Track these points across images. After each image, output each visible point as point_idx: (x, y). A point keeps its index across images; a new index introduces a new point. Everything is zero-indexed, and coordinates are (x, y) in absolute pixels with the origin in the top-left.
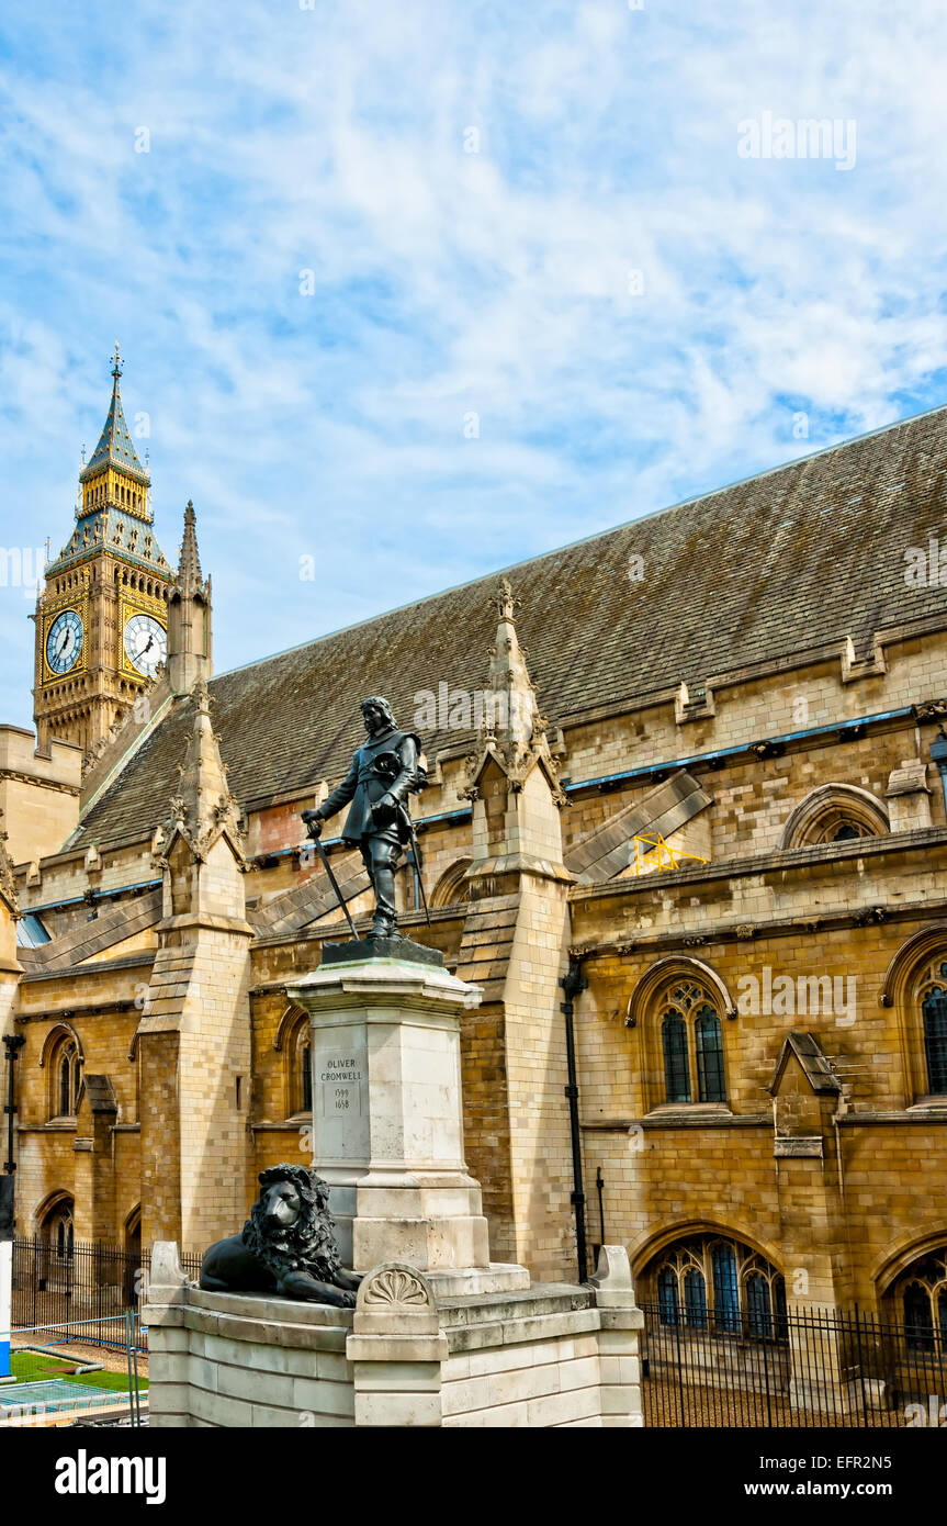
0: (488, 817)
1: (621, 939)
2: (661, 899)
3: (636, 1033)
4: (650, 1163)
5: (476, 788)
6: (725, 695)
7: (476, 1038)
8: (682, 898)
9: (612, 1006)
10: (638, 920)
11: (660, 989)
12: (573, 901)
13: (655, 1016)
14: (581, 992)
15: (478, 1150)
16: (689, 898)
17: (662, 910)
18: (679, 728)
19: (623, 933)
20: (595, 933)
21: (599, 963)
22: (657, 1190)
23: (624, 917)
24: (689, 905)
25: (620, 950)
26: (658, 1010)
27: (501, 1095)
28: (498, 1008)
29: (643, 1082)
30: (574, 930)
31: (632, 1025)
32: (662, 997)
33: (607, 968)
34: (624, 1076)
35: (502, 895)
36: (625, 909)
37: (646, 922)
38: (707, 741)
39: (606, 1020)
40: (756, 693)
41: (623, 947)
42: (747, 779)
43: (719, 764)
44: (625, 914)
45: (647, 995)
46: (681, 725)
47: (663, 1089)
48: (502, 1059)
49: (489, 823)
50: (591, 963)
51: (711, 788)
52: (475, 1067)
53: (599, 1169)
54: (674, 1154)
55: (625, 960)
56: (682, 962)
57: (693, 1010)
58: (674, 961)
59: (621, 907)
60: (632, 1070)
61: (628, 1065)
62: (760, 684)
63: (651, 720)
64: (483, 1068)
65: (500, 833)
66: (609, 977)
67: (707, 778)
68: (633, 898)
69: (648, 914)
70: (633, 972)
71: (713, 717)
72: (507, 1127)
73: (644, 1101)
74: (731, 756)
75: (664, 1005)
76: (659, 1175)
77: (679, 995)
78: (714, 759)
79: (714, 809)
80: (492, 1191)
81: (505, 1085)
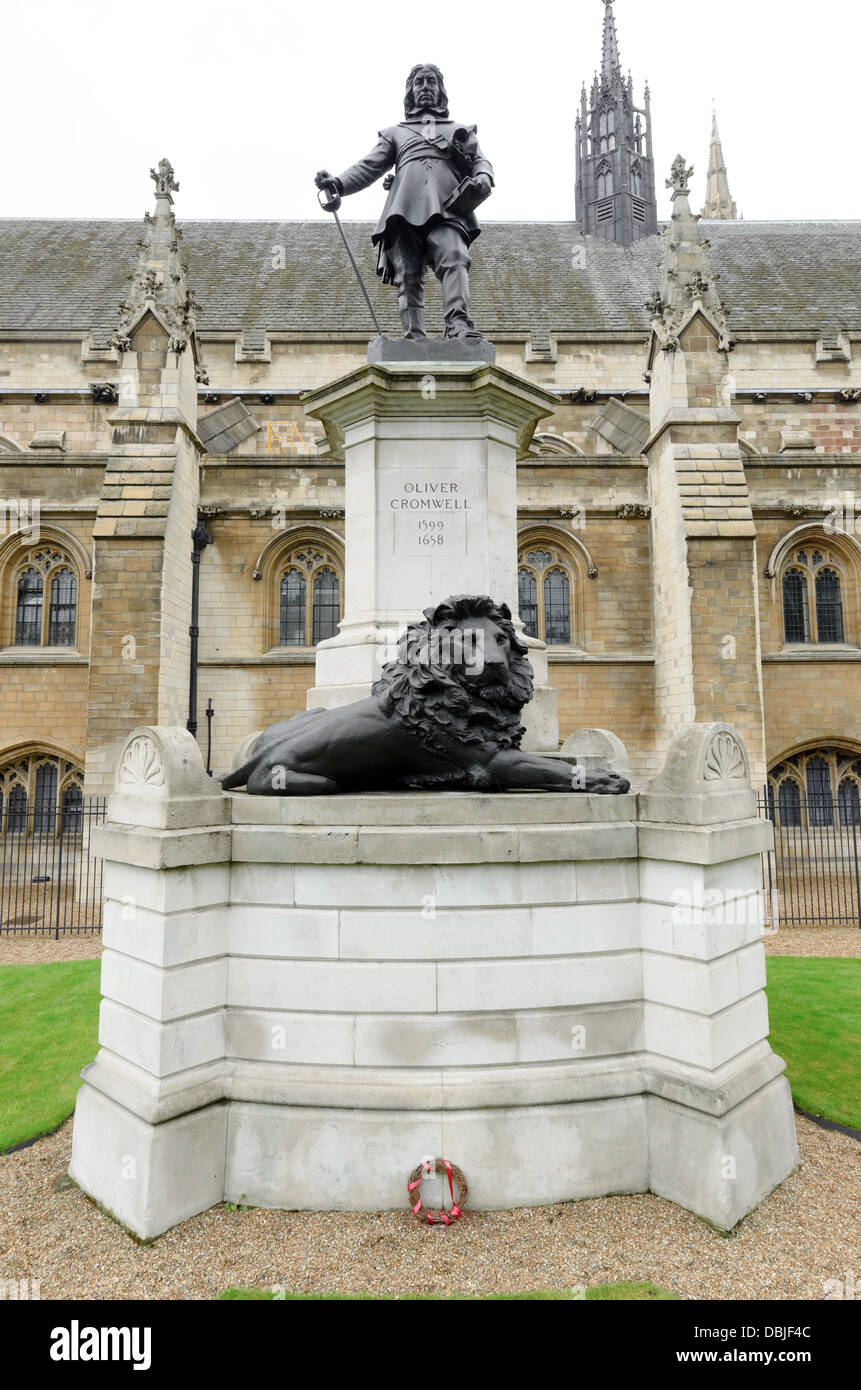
0: (140, 368)
1: (253, 505)
2: (299, 476)
3: (261, 584)
4: (265, 695)
5: (129, 339)
6: (281, 348)
7: (125, 571)
8: (319, 478)
9: (238, 560)
10: (273, 491)
11: (286, 551)
12: (206, 467)
13: (277, 573)
14: (205, 546)
15: (117, 677)
16: (327, 479)
17: (299, 486)
18: (236, 364)
19: (256, 500)
20: (226, 497)
21: (227, 523)
22: (271, 716)
23: (259, 486)
24: (326, 484)
25: (254, 513)
26: (281, 567)
27: (151, 626)
28: (156, 544)
29: (264, 627)
30: (202, 492)
31: (258, 578)
32: (286, 557)
33: (235, 528)
34: (246, 621)
35: (153, 443)
36: (260, 481)
37: (281, 494)
38: (261, 380)
39: (230, 572)
40: (308, 353)
41: (258, 512)
42: (293, 416)
43: (269, 400)
44: (260, 484)
45: (275, 553)
46: (238, 362)
47: (277, 633)
48: (157, 592)
49: (141, 375)
50: (218, 522)
51: (260, 417)
52: (120, 598)
53: (210, 700)
54: (292, 687)
55: (254, 523)
56: (315, 529)
57: (315, 571)
58: (308, 528)
59: (257, 478)
60: (254, 616)
61: (250, 612)
62: (314, 347)
63: (210, 353)
64: (131, 600)
65: (154, 386)
66: (236, 536)
67: (257, 409)
68: (270, 472)
69: (284, 487)
70: (263, 535)
71: (269, 363)
72: (158, 656)
73: (264, 643)
74: (282, 397)
75: (287, 564)
76: (273, 704)
77: (300, 557)
78: (268, 395)
79: (261, 433)
80: (132, 716)
81: (159, 617)
